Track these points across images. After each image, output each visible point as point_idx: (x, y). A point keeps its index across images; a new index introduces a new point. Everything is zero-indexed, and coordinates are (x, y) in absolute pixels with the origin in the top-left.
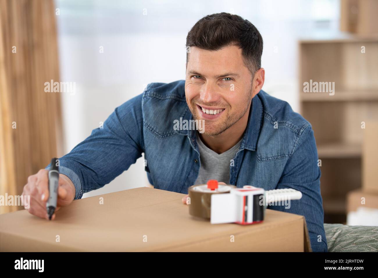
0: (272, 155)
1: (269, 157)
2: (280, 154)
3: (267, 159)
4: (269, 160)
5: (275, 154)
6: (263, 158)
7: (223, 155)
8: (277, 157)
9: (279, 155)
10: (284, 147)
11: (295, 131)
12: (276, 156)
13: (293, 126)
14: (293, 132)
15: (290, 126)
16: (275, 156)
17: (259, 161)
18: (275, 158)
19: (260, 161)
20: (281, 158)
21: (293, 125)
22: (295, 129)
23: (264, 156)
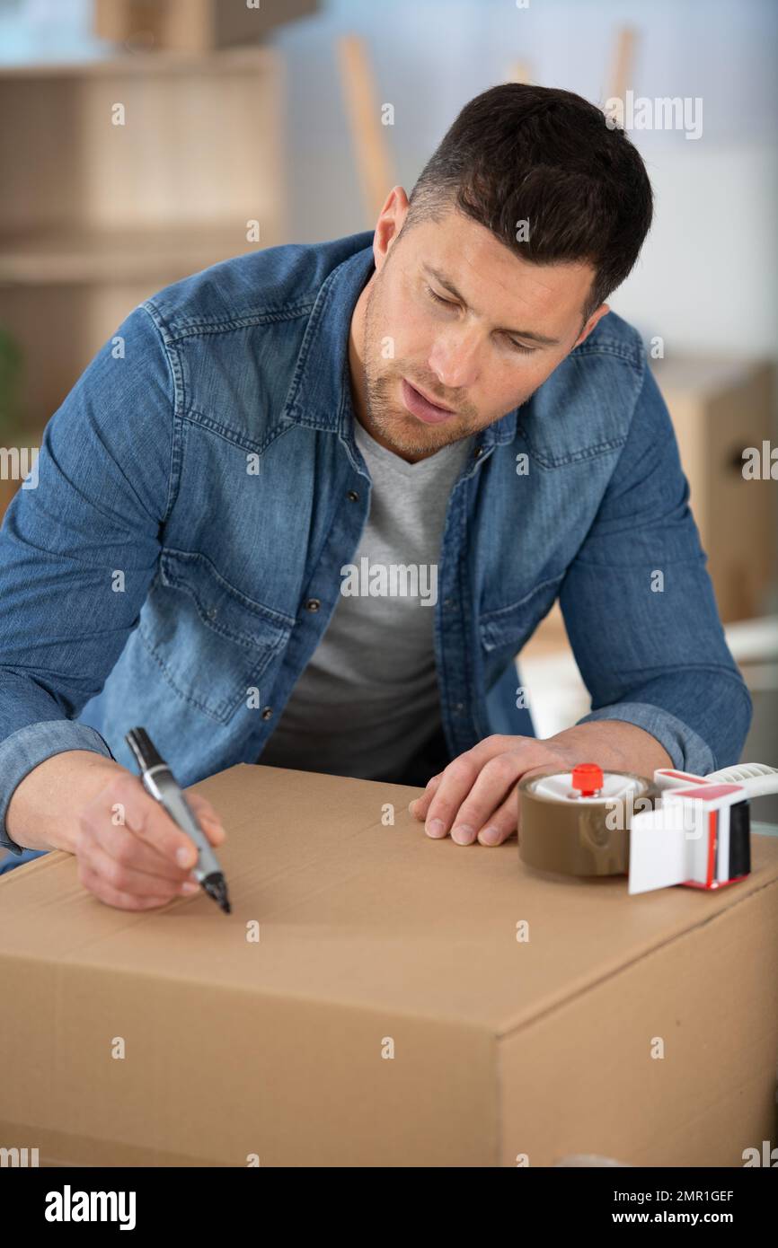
0: (582, 444)
1: (574, 454)
2: (607, 438)
3: (570, 460)
4: (576, 460)
5: (589, 440)
6: (558, 459)
7: (425, 466)
8: (597, 449)
9: (604, 440)
10: (615, 414)
11: (630, 362)
12: (594, 447)
13: (619, 347)
14: (625, 364)
15: (611, 349)
16: (590, 448)
17: (546, 469)
18: (593, 453)
19: (548, 467)
20: (613, 448)
21: (617, 343)
22: (628, 354)
23: (558, 451)
